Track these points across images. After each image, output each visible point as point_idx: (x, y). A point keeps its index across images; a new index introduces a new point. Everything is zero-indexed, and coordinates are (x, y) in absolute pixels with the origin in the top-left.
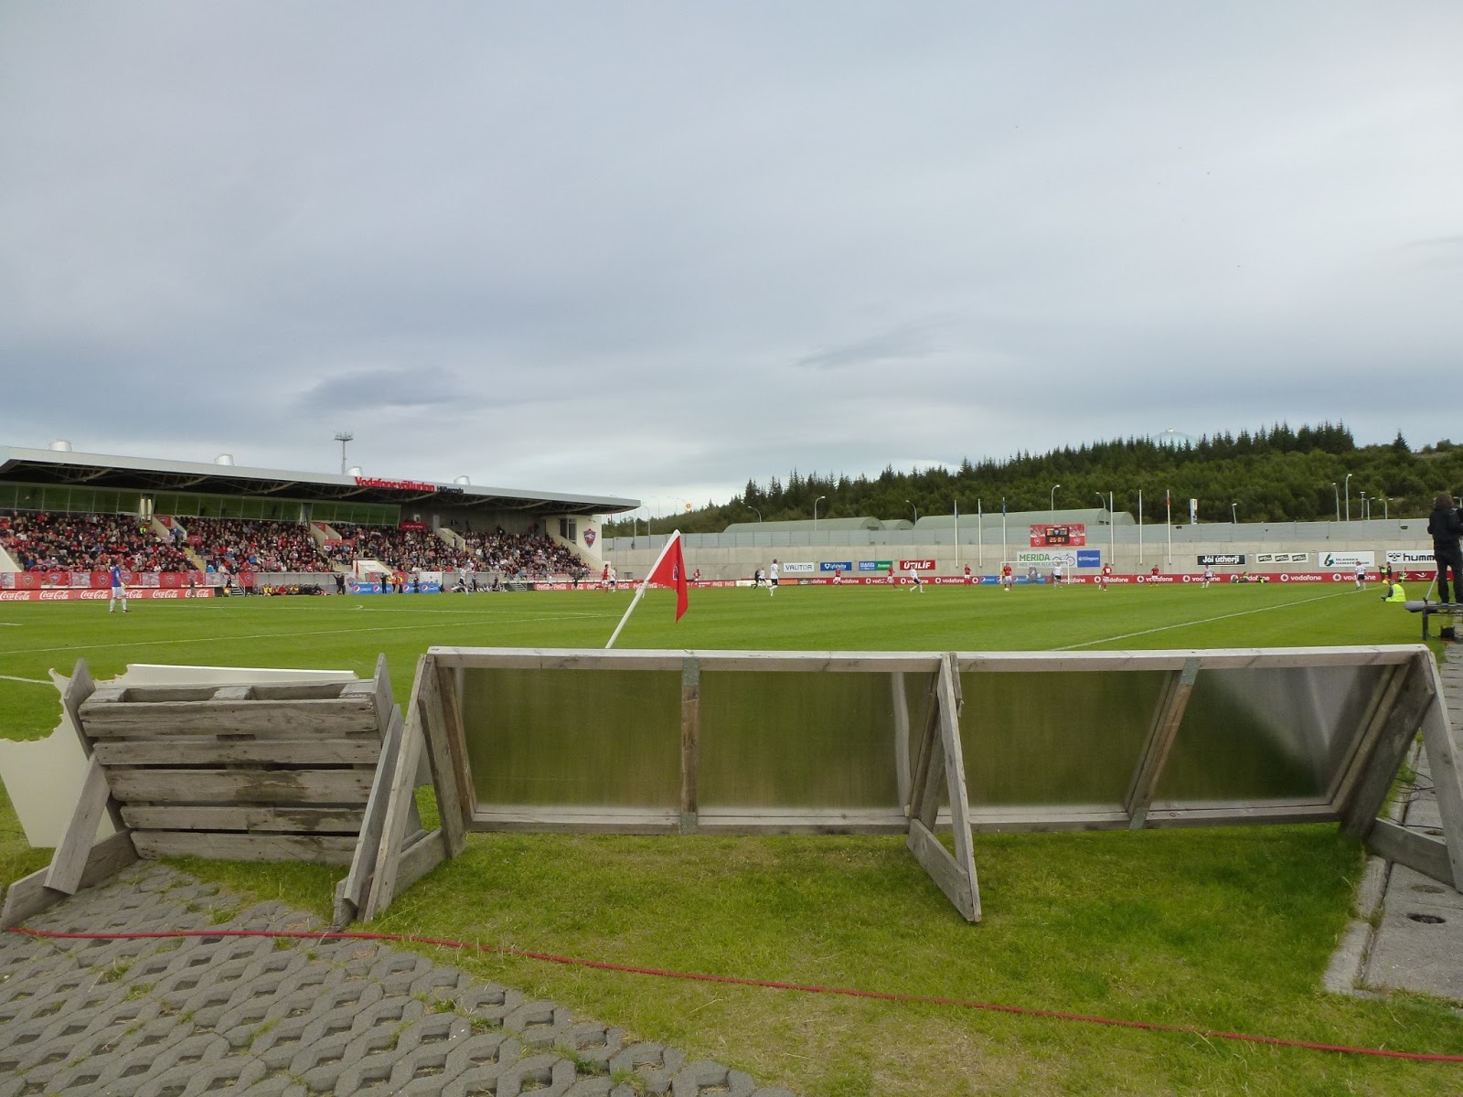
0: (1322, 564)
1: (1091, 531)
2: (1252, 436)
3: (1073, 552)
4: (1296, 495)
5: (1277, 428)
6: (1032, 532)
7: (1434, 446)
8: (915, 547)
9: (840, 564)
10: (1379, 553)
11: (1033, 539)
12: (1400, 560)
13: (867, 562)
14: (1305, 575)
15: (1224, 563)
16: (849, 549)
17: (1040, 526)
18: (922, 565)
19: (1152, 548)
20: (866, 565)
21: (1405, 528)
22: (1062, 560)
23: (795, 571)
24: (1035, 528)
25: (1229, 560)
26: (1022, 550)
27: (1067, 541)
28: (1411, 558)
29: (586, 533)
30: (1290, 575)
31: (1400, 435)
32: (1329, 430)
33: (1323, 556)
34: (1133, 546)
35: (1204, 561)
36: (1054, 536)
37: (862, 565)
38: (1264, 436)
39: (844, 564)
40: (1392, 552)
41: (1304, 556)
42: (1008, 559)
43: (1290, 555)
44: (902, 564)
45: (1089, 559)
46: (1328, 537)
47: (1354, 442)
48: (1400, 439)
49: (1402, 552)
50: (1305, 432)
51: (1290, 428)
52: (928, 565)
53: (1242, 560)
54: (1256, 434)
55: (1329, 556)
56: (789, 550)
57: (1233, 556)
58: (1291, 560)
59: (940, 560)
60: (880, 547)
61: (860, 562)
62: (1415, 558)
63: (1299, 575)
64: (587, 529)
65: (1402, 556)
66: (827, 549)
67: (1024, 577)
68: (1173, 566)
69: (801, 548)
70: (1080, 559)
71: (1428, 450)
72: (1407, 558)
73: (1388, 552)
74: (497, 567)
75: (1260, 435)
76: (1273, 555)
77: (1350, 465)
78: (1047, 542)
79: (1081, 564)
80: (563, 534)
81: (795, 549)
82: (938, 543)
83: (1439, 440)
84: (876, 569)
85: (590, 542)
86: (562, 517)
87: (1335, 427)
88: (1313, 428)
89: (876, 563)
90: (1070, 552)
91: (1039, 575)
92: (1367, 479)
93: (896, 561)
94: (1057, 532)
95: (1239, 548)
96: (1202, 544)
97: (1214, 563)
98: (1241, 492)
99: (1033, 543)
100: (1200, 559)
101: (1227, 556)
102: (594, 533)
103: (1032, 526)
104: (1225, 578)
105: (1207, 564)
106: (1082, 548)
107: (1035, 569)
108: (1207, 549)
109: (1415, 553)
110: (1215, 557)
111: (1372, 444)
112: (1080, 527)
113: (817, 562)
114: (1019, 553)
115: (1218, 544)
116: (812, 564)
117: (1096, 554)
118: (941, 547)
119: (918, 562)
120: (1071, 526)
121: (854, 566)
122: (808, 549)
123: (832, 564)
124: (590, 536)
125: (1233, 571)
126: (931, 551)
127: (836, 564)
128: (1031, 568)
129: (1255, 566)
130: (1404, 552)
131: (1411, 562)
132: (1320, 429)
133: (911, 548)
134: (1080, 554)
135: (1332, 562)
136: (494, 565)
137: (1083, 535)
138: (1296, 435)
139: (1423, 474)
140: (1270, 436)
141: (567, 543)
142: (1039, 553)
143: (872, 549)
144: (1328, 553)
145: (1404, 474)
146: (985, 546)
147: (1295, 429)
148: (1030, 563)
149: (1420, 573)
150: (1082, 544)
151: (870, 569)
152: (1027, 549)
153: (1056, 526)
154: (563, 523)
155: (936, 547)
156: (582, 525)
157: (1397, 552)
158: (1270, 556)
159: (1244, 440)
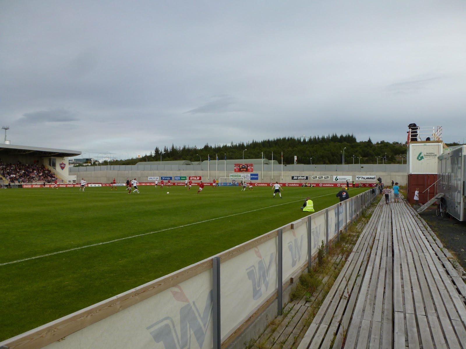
0: (334, 180)
1: (255, 167)
2: (326, 137)
3: (249, 174)
4: (333, 156)
5: (333, 135)
6: (235, 166)
7: (380, 142)
8: (194, 171)
9: (168, 177)
10: (354, 177)
11: (235, 169)
12: (361, 179)
13: (177, 177)
14: (328, 184)
15: (301, 179)
16: (171, 172)
17: (238, 165)
18: (196, 178)
19: (276, 173)
20: (177, 178)
21: (362, 167)
22: (245, 177)
23: (152, 180)
24: (236, 165)
25: (303, 178)
26: (231, 173)
27: (247, 170)
28: (364, 178)
29: (61, 164)
30: (323, 184)
31: (370, 138)
32: (349, 136)
33: (334, 177)
34: (269, 172)
35: (294, 178)
36: (242, 168)
37: (176, 178)
38: (329, 138)
39: (169, 177)
40: (358, 176)
41: (328, 177)
42: (227, 176)
43: (323, 177)
44: (190, 177)
45: (255, 177)
46: (336, 170)
47: (357, 140)
48: (370, 140)
49: (361, 176)
50: (342, 137)
51: (337, 135)
52: (198, 178)
53: (307, 178)
54: (327, 137)
55: (337, 177)
56: (150, 172)
57: (304, 177)
58: (323, 179)
59: (203, 176)
60: (182, 171)
61: (175, 177)
62: (365, 179)
63: (326, 184)
64: (61, 163)
65: (361, 178)
66: (164, 172)
67: (231, 183)
68: (283, 179)
69: (154, 171)
70: (251, 177)
71: (378, 143)
72: (363, 178)
73: (356, 176)
74: (8, 178)
75: (328, 137)
76: (318, 177)
77: (352, 147)
78: (240, 170)
79: (252, 179)
80: (50, 165)
81: (152, 172)
82: (202, 170)
83: (381, 140)
84: (181, 179)
85: (63, 168)
86: (50, 158)
87: (351, 135)
88: (344, 135)
89: (181, 177)
90: (248, 174)
91: (236, 183)
92: (357, 151)
93: (188, 176)
94: (243, 166)
95: (306, 174)
96: (293, 172)
97: (297, 179)
98: (316, 154)
99: (235, 171)
100: (293, 178)
101: (302, 177)
102: (65, 165)
103: (235, 164)
104: (301, 185)
105: (295, 179)
106: (252, 173)
107: (235, 180)
108: (295, 174)
109: (366, 177)
110: (298, 177)
111: (361, 141)
112: (251, 165)
113: (160, 177)
114: (230, 174)
115: (299, 172)
116: (158, 177)
117: (257, 175)
118: (203, 172)
119: (195, 177)
120: (249, 164)
121: (173, 178)
122: (157, 172)
123: (165, 177)
124: (63, 166)
125: (303, 182)
126: (200, 173)
127: (167, 177)
128: (233, 180)
129: (311, 180)
130: (362, 176)
131: (364, 180)
132: (346, 136)
133: (193, 172)
134: (251, 175)
135: (337, 179)
136: (7, 177)
137: (253, 168)
138: (339, 137)
139: (374, 150)
140: (331, 137)
141: (51, 168)
142: (237, 174)
143: (179, 172)
144: (336, 176)
145: (368, 150)
146: (218, 172)
147: (339, 136)
148: (234, 178)
149: (367, 184)
150: (252, 171)
151: (179, 180)
152: (233, 173)
153: (243, 165)
154: (50, 160)
155: (201, 172)
156: (58, 162)
157: (359, 176)
158: (317, 177)
159: (323, 139)
